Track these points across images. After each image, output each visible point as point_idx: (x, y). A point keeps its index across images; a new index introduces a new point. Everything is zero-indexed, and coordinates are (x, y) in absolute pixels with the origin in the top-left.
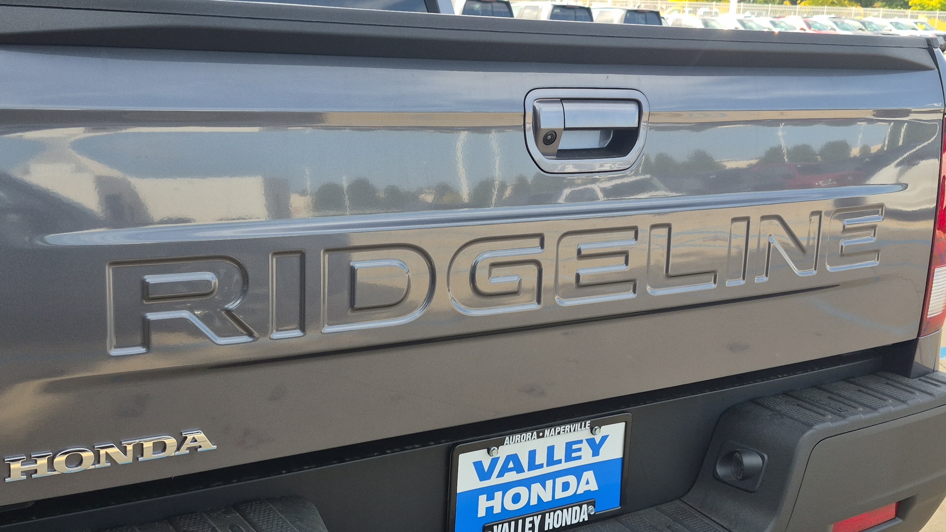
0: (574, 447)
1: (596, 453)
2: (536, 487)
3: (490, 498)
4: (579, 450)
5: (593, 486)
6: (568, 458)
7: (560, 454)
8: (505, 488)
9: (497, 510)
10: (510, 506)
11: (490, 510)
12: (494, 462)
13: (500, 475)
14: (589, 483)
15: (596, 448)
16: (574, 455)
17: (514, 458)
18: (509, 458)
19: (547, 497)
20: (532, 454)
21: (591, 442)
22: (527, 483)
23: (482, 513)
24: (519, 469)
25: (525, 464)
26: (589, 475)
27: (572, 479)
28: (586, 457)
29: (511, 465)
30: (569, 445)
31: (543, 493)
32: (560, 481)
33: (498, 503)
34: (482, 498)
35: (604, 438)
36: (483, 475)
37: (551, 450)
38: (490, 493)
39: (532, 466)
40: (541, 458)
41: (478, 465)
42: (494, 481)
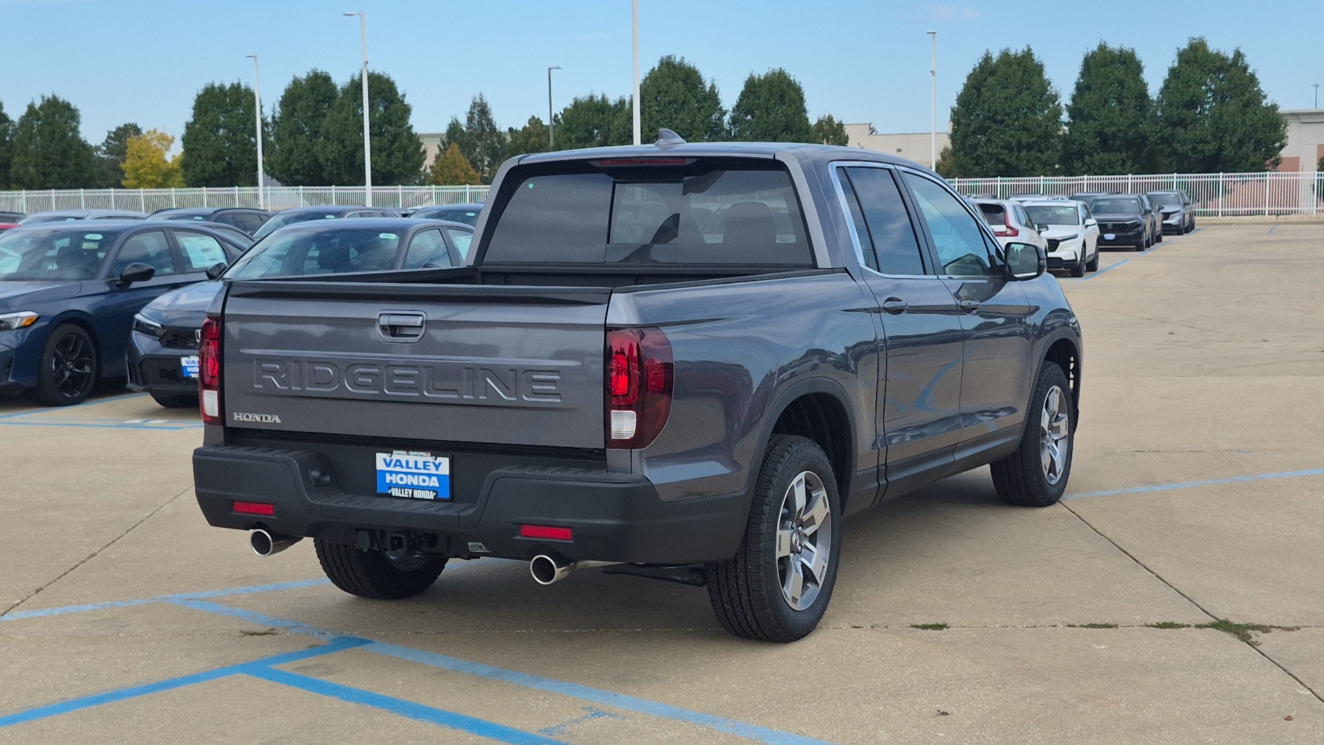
0: (427, 464)
1: (437, 469)
2: (410, 476)
3: (391, 476)
4: (429, 466)
5: (437, 484)
6: (425, 468)
7: (420, 465)
8: (397, 473)
9: (394, 482)
10: (400, 482)
11: (391, 481)
12: (391, 461)
13: (395, 466)
14: (434, 482)
15: (437, 467)
16: (427, 467)
17: (399, 461)
18: (397, 461)
19: (415, 483)
20: (407, 462)
21: (434, 464)
22: (406, 474)
23: (388, 481)
24: (402, 467)
25: (404, 464)
26: (434, 479)
27: (426, 478)
28: (433, 470)
29: (398, 464)
30: (425, 462)
31: (414, 481)
32: (422, 477)
33: (395, 479)
34: (388, 475)
35: (440, 464)
36: (388, 465)
37: (416, 463)
38: (391, 473)
39: (408, 467)
40: (412, 464)
41: (385, 460)
42: (391, 468)
